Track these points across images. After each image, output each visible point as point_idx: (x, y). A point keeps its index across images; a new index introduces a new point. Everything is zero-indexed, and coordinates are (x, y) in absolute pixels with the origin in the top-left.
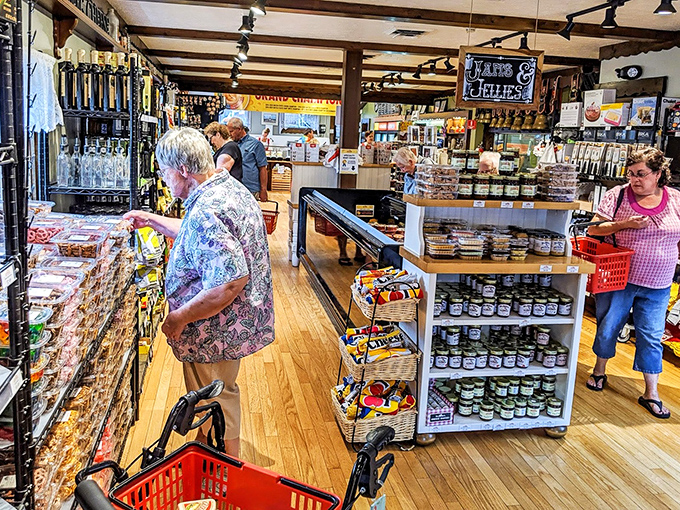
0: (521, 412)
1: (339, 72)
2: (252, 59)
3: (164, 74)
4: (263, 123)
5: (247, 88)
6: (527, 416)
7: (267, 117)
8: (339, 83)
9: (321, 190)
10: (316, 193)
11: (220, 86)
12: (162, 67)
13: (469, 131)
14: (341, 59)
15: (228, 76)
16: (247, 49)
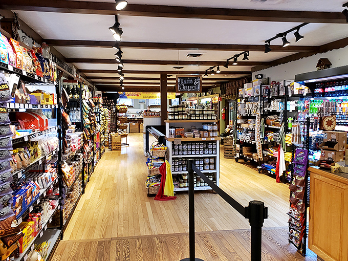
0: (199, 185)
1: (159, 81)
2: (126, 78)
3: (94, 85)
4: (139, 104)
5: (129, 89)
6: (201, 186)
7: (141, 101)
8: (159, 85)
9: (154, 127)
10: (152, 128)
11: (118, 89)
12: (93, 83)
13: (220, 102)
14: (159, 77)
15: (120, 85)
16: (123, 75)
